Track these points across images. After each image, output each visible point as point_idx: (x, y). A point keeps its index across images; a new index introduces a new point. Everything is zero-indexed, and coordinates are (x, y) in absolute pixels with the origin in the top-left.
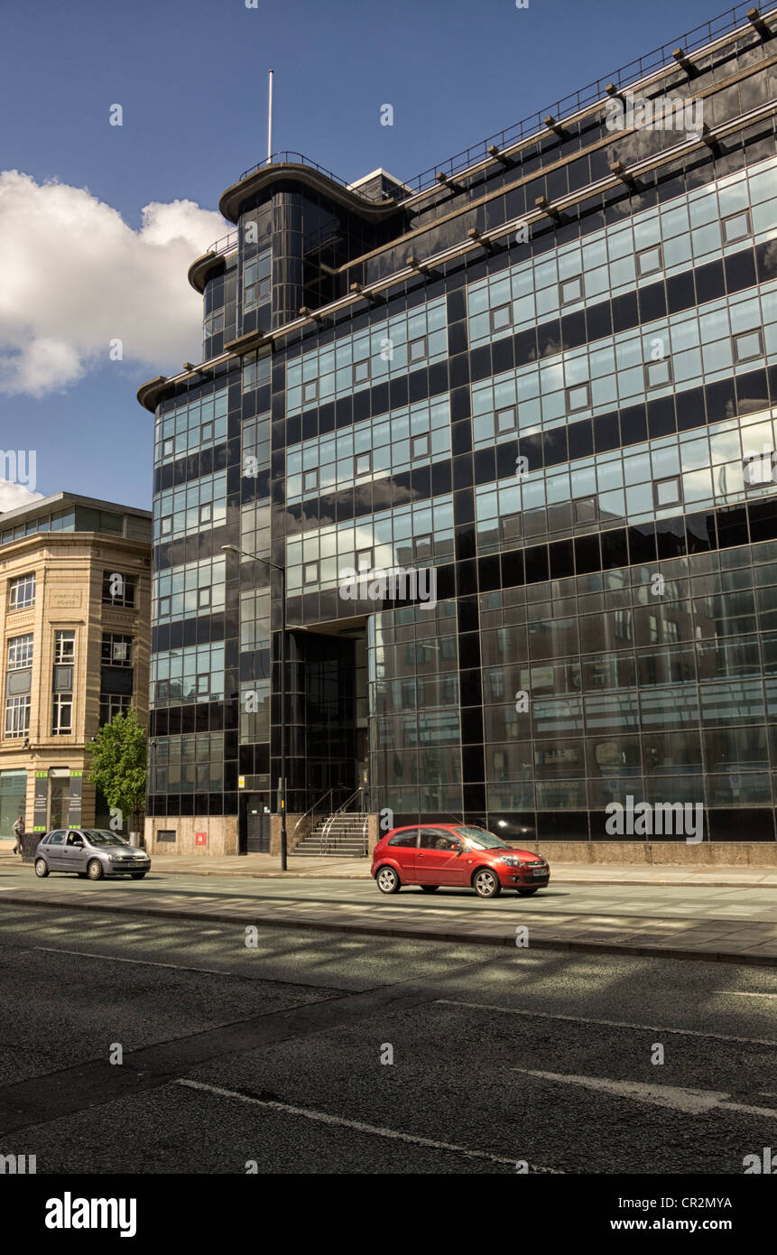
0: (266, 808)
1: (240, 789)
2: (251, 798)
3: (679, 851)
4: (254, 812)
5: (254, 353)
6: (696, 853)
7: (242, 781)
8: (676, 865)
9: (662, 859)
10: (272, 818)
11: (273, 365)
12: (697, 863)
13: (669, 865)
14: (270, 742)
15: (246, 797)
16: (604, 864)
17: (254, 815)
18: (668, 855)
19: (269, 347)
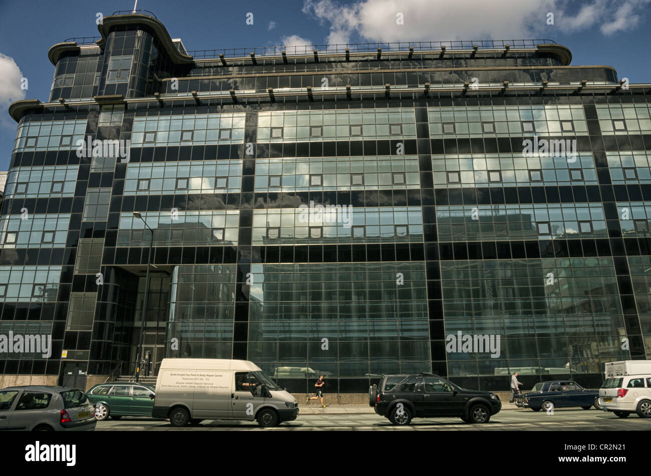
0: (80, 371)
1: (63, 359)
2: (68, 365)
3: (355, 398)
4: (70, 373)
5: (112, 106)
6: (363, 399)
7: (64, 354)
8: (353, 405)
9: (346, 402)
10: (88, 377)
11: (124, 116)
12: (364, 403)
13: (349, 405)
14: (92, 331)
15: (65, 363)
16: (315, 405)
17: (70, 375)
18: (349, 400)
19: (123, 106)
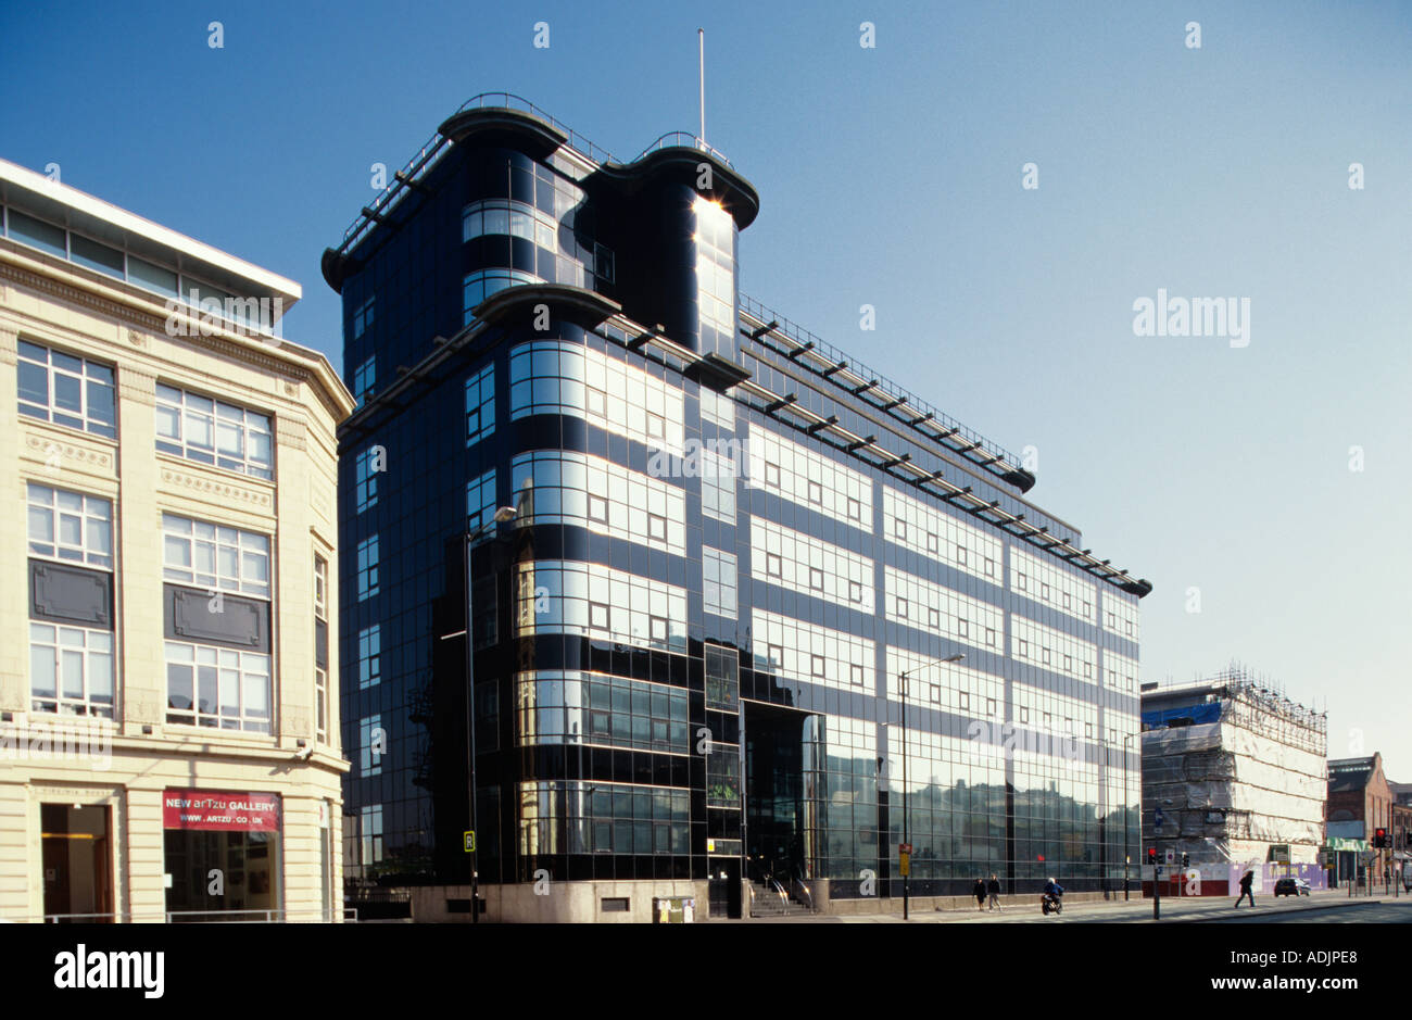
0: (722, 874)
1: (709, 853)
7: (711, 844)
11: (736, 412)
14: (741, 809)
